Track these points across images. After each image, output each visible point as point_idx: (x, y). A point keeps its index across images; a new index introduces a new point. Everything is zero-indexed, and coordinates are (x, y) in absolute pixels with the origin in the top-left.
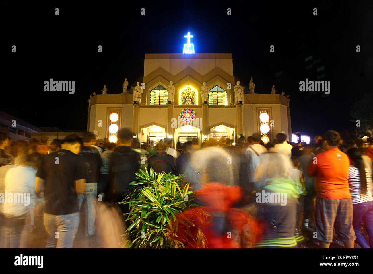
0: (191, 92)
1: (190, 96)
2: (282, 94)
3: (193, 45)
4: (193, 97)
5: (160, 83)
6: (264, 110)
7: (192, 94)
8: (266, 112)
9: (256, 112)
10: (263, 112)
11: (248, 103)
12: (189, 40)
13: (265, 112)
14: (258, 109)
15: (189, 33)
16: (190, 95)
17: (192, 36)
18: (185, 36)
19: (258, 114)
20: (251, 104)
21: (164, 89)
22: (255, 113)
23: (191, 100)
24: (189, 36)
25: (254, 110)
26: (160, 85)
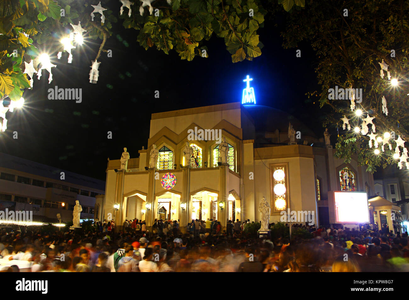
0: (196, 151)
1: (194, 156)
2: (304, 143)
3: (252, 88)
4: (198, 156)
5: (165, 144)
6: (279, 167)
7: (196, 153)
8: (282, 168)
9: (269, 169)
10: (277, 168)
11: (259, 159)
12: (248, 84)
13: (280, 168)
14: (272, 165)
15: (248, 76)
16: (195, 154)
17: (251, 79)
18: (244, 81)
19: (271, 171)
20: (264, 160)
21: (169, 150)
22: (267, 170)
23: (195, 160)
24: (248, 79)
25: (266, 167)
26: (164, 146)
